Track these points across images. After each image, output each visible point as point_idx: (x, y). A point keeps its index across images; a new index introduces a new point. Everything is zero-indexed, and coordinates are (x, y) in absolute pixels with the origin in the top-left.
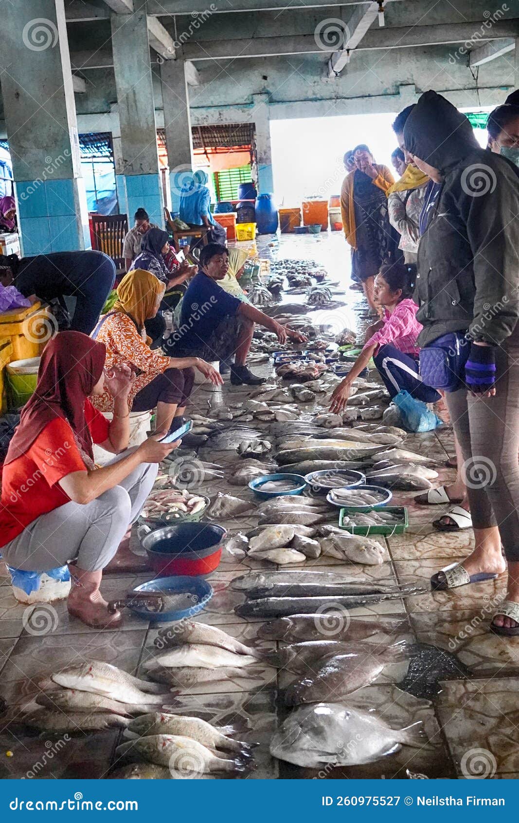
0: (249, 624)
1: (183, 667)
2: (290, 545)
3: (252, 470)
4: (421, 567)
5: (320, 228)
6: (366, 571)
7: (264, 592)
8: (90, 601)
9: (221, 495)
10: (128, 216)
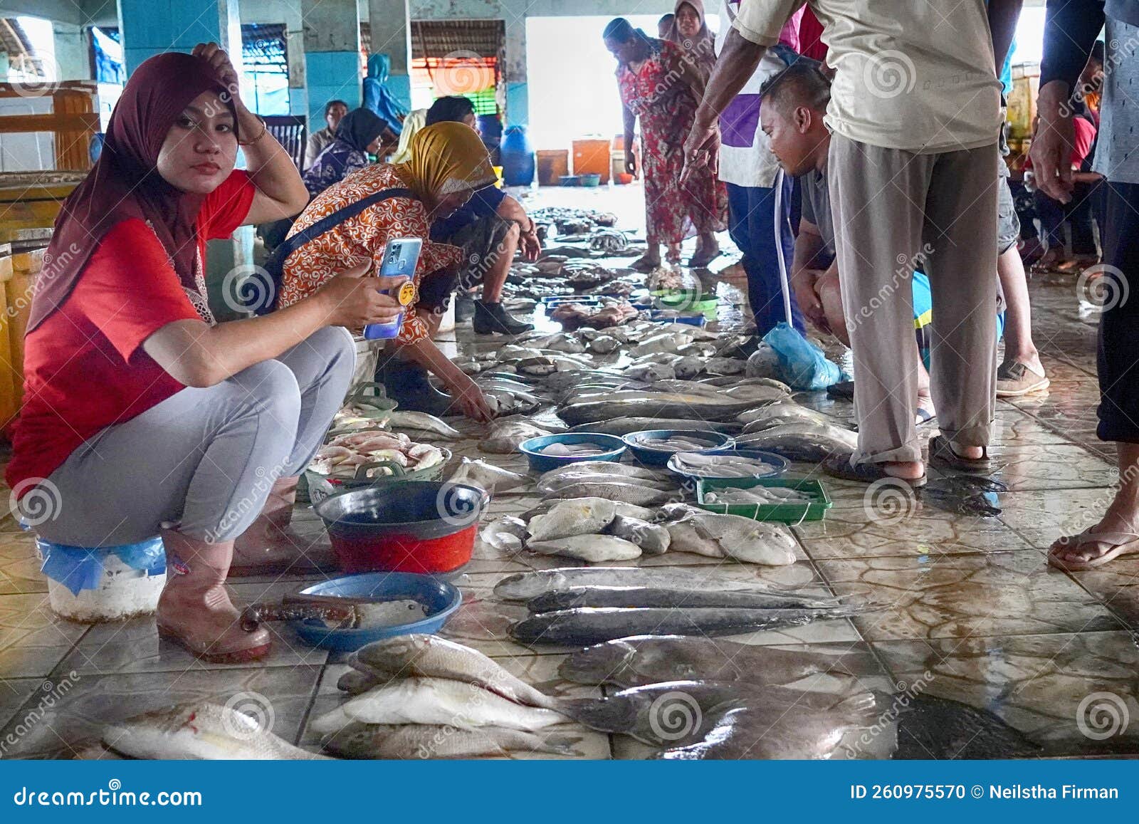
0: (539, 657)
1: (404, 725)
2: (611, 529)
3: (522, 429)
4: (871, 569)
5: (597, 180)
6: (764, 575)
7: (566, 600)
8: (205, 608)
9: (467, 460)
10: (308, 117)
